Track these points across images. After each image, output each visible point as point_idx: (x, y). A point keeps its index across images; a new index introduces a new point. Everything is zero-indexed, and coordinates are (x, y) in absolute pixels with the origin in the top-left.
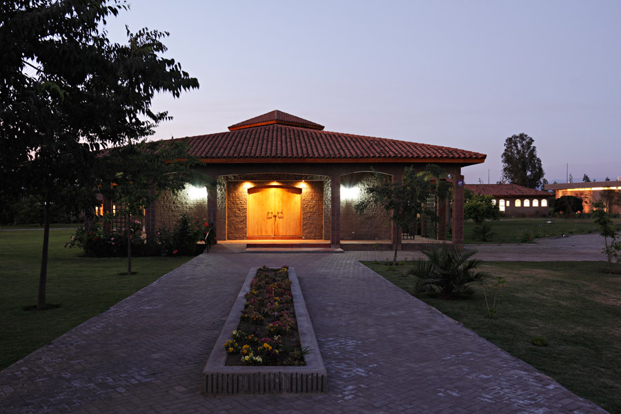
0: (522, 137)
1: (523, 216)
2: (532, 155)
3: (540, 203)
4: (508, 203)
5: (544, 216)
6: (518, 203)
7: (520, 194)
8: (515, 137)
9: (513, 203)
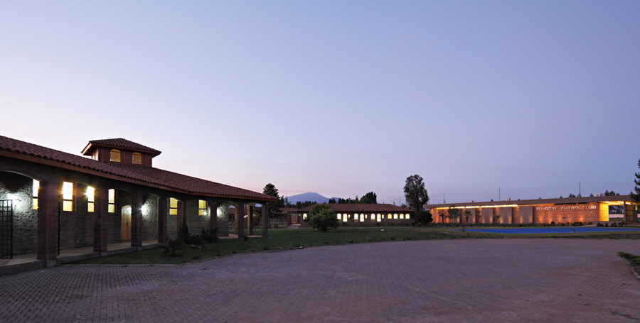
0: (416, 177)
1: (393, 225)
2: (422, 188)
3: (405, 217)
4: (383, 216)
5: (407, 225)
6: (390, 216)
7: (391, 210)
8: (411, 177)
9: (386, 216)
